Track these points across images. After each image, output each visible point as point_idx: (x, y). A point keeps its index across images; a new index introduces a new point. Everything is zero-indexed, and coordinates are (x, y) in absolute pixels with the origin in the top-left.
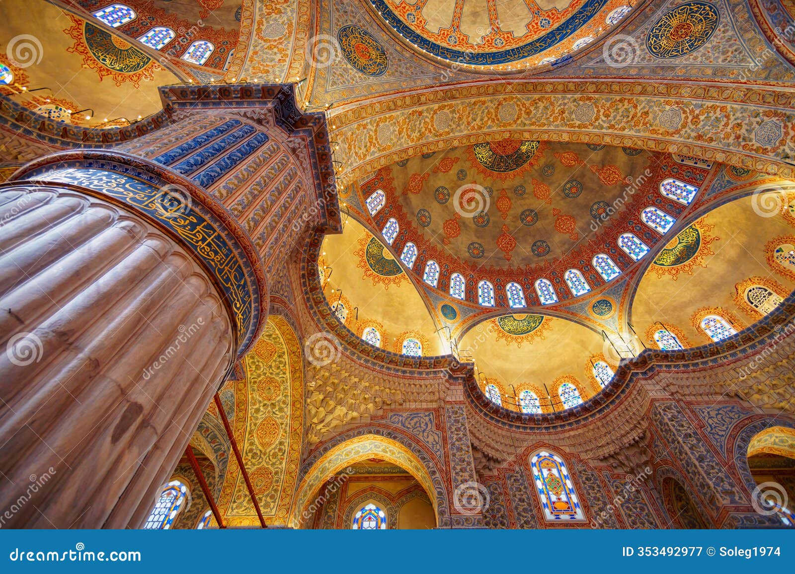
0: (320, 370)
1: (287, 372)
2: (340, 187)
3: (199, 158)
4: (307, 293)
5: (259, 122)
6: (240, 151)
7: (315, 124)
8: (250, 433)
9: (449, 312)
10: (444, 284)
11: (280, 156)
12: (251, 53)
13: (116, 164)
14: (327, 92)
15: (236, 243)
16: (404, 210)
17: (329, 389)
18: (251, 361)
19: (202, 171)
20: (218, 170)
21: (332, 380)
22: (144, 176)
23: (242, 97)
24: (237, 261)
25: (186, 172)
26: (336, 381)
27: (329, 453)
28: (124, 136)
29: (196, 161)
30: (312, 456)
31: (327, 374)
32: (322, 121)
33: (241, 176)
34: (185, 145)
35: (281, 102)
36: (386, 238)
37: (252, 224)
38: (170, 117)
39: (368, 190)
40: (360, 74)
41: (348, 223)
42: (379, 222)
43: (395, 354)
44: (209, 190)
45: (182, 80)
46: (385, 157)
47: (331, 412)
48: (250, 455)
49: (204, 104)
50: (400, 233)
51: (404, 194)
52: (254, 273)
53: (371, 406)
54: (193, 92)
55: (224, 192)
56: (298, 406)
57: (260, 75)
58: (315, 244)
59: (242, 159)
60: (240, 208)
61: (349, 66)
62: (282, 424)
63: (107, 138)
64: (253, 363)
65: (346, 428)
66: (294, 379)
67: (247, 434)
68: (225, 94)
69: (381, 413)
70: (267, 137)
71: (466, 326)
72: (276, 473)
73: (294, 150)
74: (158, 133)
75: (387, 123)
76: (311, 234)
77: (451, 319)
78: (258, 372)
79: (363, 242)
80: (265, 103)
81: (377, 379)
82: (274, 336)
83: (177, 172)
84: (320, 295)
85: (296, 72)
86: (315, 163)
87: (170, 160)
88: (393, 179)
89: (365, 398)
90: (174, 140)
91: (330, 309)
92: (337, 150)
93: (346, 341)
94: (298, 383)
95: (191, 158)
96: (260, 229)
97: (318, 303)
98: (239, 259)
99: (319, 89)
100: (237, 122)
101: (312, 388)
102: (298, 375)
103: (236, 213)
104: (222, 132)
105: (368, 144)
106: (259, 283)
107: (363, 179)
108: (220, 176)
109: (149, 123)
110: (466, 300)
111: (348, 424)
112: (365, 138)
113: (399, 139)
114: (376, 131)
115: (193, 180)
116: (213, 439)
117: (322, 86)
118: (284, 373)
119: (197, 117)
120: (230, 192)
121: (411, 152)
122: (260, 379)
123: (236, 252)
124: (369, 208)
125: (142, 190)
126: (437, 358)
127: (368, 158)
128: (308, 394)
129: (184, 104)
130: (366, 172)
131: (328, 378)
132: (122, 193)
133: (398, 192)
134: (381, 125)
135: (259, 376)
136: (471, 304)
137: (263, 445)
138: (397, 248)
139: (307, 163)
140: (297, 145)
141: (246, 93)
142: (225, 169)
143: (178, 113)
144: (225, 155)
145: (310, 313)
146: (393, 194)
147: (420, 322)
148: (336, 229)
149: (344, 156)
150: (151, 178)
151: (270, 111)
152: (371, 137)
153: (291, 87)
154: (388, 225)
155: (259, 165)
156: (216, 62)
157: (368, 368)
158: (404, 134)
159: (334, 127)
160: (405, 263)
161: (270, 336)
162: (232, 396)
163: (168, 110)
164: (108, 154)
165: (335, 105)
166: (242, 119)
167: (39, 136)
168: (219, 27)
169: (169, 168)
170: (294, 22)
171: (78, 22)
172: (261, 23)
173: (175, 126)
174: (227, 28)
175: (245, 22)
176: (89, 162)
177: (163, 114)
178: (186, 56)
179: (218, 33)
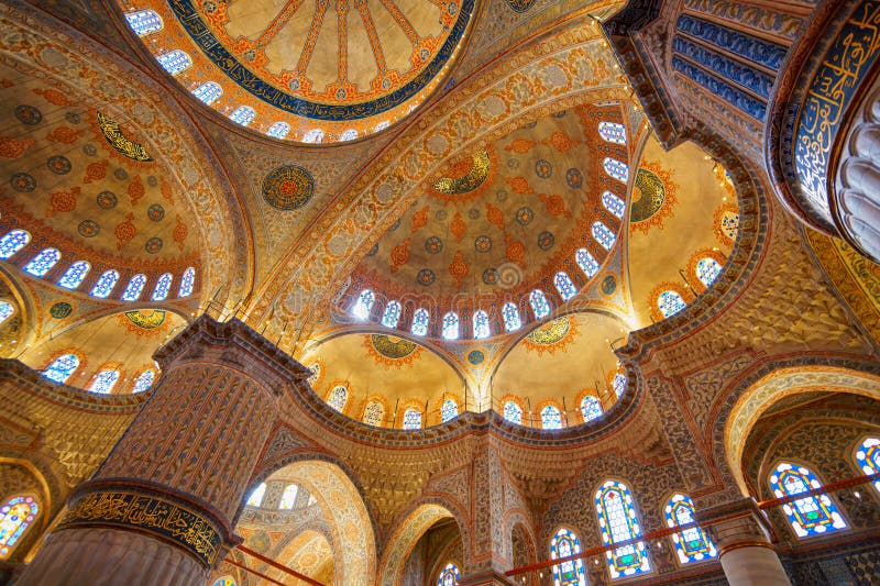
3: (742, 77)
5: (663, 37)
6: (713, 38)
12: (588, 87)
13: (781, 153)
19: (762, 65)
20: (752, 48)
22: (791, 120)
23: (642, 71)
25: (769, 81)
28: (736, 163)
29: (747, 78)
33: (752, 18)
34: (729, 99)
35: (628, 26)
38: (695, 131)
44: (789, 43)
45: (647, 137)
49: (666, 104)
54: (658, 120)
55: (786, 24)
57: (607, 67)
59: (725, 29)
68: (648, 90)
70: (681, 18)
74: (722, 131)
80: (637, 42)
83: (771, 91)
85: (586, 31)
87: (756, 105)
90: (726, 113)
95: (744, 84)
100: (675, 60)
104: (694, 70)
108: (761, 42)
109: (711, 147)
115: (779, 71)
119: (686, 104)
120: (782, 17)
125: (813, 114)
129: (675, 123)
132: (825, 134)
141: (635, 69)
142: (747, 41)
143: (688, 124)
144: (727, 50)
150: (791, 112)
151: (645, 33)
153: (606, 25)
156: (614, 115)
163: (687, 135)
164: (770, 163)
166: (669, 58)
167: (762, 230)
168: (580, 126)
169: (770, 101)
170: (538, 62)
171: (634, 227)
172: (556, 92)
173: (706, 120)
174: (577, 118)
175: (564, 105)
176: (787, 176)
177: (694, 139)
178: (622, 142)
179: (585, 125)
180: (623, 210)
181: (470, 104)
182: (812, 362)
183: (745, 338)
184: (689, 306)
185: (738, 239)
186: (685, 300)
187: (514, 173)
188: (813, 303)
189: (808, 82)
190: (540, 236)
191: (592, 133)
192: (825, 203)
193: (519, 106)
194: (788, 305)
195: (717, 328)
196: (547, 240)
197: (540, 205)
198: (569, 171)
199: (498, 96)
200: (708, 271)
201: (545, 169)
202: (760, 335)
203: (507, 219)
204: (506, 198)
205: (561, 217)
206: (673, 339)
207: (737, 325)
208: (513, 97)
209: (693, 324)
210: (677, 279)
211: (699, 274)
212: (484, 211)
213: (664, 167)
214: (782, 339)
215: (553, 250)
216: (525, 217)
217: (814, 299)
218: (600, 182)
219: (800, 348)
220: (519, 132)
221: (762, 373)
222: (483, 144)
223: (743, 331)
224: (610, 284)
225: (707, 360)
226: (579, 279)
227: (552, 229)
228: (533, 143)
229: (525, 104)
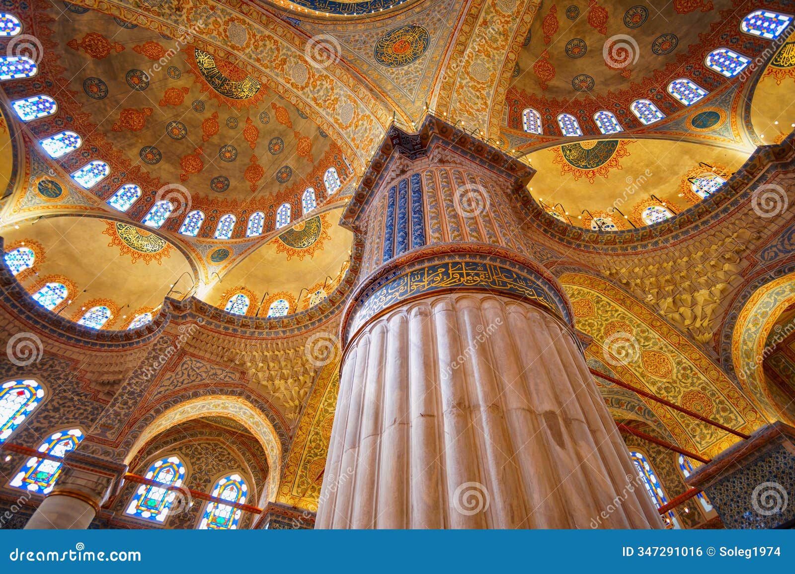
0: (642, 282)
1: (618, 308)
2: (496, 145)
3: (402, 233)
4: (562, 240)
5: (403, 172)
6: (415, 202)
7: (432, 128)
8: (643, 377)
9: (706, 119)
10: (669, 106)
11: (438, 175)
12: (352, 144)
13: (371, 286)
14: (413, 102)
15: (481, 256)
16: (560, 99)
17: (669, 288)
18: (580, 325)
19: (412, 239)
20: (418, 227)
21: (662, 280)
22: (390, 277)
23: (378, 172)
24: (495, 267)
25: (405, 249)
26: (668, 277)
27: (735, 337)
28: (355, 271)
29: (402, 236)
30: (721, 351)
31: (653, 280)
32: (434, 121)
33: (433, 215)
34: (387, 236)
35: (399, 144)
36: (572, 135)
37: (474, 234)
38: (361, 232)
39: (516, 122)
40: (417, 62)
41: (531, 160)
42: (552, 131)
43: (697, 206)
44: (428, 243)
45: (342, 206)
46: (500, 84)
47: (694, 303)
48: (663, 391)
49: (366, 203)
50: (579, 119)
51: (545, 88)
52: (514, 262)
53: (727, 267)
54: (355, 205)
55: (437, 235)
56: (659, 324)
57: (370, 147)
58: (527, 201)
59: (422, 205)
60: (456, 233)
61: (406, 68)
62: (661, 348)
63: (350, 282)
64: (584, 325)
65: (726, 303)
66: (629, 309)
67: (641, 379)
68: (369, 183)
69: (745, 263)
70: (418, 175)
71: (741, 110)
72: (704, 389)
73: (441, 161)
74: (368, 246)
75: (472, 63)
76: (516, 198)
77: (716, 122)
78: (595, 328)
79: (559, 159)
80: (393, 157)
81: (705, 241)
82: (576, 293)
83: (401, 254)
84: (574, 230)
85: (384, 117)
86: (463, 151)
87: (390, 252)
88: (524, 90)
89: (713, 266)
90: (378, 240)
91: (595, 232)
92: (464, 124)
93: (638, 240)
94: (636, 308)
95: (398, 238)
96: (484, 232)
97: (579, 236)
98: (495, 264)
99: (408, 107)
100: (394, 188)
101: (654, 301)
102: (629, 302)
103: (458, 238)
104: (393, 204)
105: (478, 94)
106: (525, 265)
107: (503, 119)
108: (423, 229)
109: (356, 249)
110: (711, 91)
111: (723, 299)
112: (471, 93)
113: (493, 60)
114: (471, 78)
115: (414, 250)
116: (620, 404)
117: (407, 103)
118: (617, 311)
119: (373, 214)
120: (440, 230)
121: (512, 56)
122: (602, 331)
123: (487, 261)
124: (532, 131)
125: (399, 285)
126: (745, 165)
127: (489, 102)
128: (654, 308)
129: (359, 216)
130: (499, 112)
131: (658, 281)
132: (392, 298)
133: (539, 94)
134: (470, 70)
135: (599, 330)
136: (720, 89)
137: (664, 376)
138: (590, 130)
139: (458, 159)
140: (439, 156)
141: (377, 167)
142: (421, 221)
143: (362, 225)
144: (411, 214)
145: (583, 251)
146: (537, 100)
147: (686, 157)
148: (529, 173)
149: (473, 123)
150: (394, 273)
151: (400, 158)
152: (474, 87)
153: (394, 128)
154: (561, 124)
155: (434, 196)
156: (343, 174)
157: (685, 240)
158: (492, 52)
159: (445, 114)
160: (611, 132)
161: (573, 295)
162: (596, 362)
163: (356, 230)
164: (363, 285)
165: (428, 102)
166: (393, 184)
167: (325, 317)
168: (323, 154)
169: (395, 257)
170: (349, 93)
171: (276, 241)
172: (336, 121)
173: (369, 234)
174: (327, 149)
175: (330, 132)
176: (360, 300)
177: (356, 235)
178: (329, 192)
179: (327, 158)
180: (284, 225)
181: (289, 49)
182: (262, 409)
183: (249, 364)
184: (245, 317)
185: (312, 309)
186: (248, 312)
187: (257, 122)
188: (301, 378)
189: (414, 269)
190: (220, 177)
191: (322, 167)
192: (356, 331)
193: (311, 96)
194: (289, 367)
195: (243, 345)
196: (221, 184)
197: (247, 161)
198: (287, 167)
199: (309, 73)
200: (279, 309)
201: (277, 147)
202: (258, 372)
203: (215, 139)
204: (232, 128)
205: (248, 184)
206: (212, 327)
207: (255, 353)
208: (314, 87)
209: (234, 330)
210: (259, 295)
211: (272, 306)
212: (208, 114)
213: (330, 231)
214: (264, 383)
215: (216, 194)
216: (228, 155)
217: (303, 376)
218: (292, 195)
219: (267, 396)
220: (292, 108)
221: (233, 393)
222: (264, 80)
223: (253, 360)
224: (221, 255)
225: (213, 358)
226: (207, 230)
227: (233, 183)
228: (290, 125)
229: (315, 100)
